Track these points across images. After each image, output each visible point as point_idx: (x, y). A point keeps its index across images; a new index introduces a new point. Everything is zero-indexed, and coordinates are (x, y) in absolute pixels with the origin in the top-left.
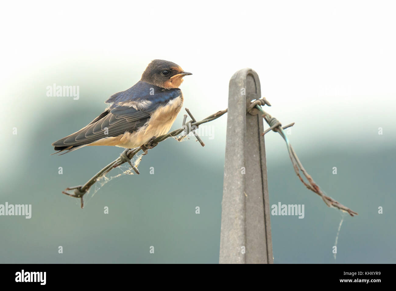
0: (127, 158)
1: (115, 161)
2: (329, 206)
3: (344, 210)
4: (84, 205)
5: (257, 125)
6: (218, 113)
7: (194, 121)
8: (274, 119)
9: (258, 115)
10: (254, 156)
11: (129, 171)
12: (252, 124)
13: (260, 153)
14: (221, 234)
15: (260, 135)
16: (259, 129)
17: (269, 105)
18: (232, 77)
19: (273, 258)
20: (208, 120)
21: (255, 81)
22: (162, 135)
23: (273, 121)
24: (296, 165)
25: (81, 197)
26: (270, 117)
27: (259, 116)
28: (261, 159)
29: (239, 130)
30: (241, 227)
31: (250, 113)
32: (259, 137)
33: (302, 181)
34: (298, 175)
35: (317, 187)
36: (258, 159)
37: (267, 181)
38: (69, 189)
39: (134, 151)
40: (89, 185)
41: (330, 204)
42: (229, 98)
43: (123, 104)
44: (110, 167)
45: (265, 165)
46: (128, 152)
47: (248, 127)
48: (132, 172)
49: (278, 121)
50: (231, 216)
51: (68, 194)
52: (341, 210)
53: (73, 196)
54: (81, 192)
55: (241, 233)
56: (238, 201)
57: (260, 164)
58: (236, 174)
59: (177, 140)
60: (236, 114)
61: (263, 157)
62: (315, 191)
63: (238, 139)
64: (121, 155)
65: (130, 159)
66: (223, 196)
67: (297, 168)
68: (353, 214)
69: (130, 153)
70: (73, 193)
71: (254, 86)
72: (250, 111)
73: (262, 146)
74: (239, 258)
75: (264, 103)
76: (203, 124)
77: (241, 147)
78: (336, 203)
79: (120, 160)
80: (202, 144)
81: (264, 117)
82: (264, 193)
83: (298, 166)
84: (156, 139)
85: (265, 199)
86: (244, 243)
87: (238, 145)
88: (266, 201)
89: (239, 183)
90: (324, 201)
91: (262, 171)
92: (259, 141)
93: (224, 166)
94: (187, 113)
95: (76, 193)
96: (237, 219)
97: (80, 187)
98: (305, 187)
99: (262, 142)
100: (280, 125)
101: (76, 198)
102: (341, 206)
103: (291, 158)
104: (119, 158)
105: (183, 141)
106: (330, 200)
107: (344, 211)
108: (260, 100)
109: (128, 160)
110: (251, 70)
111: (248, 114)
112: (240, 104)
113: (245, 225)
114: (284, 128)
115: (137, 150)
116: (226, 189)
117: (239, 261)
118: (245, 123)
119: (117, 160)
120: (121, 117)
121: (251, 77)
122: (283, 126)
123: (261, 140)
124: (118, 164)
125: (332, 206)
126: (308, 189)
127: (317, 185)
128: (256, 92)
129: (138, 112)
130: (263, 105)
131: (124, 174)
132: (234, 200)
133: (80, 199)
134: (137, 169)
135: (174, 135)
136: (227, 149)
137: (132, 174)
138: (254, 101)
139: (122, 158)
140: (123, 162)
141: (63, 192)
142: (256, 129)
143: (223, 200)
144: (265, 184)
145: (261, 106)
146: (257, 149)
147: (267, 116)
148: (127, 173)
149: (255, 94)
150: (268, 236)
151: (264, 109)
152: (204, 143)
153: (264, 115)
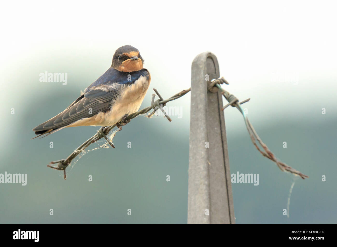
0: (103, 133)
1: (93, 136)
2: (283, 171)
3: (297, 173)
4: (67, 177)
5: (217, 102)
6: (182, 92)
7: (161, 99)
8: (232, 95)
9: (217, 93)
10: (216, 128)
11: (106, 145)
12: (212, 100)
13: (221, 126)
14: (189, 198)
15: (220, 110)
16: (219, 105)
17: (227, 84)
18: (194, 60)
19: (235, 218)
20: (174, 98)
21: (214, 63)
22: (133, 112)
23: (231, 97)
24: (253, 136)
25: (64, 169)
26: (229, 94)
27: (219, 93)
28: (221, 131)
29: (202, 106)
30: (206, 191)
31: (210, 91)
32: (219, 112)
33: (258, 149)
34: (255, 144)
35: (272, 154)
36: (219, 131)
37: (227, 150)
38: (53, 163)
39: (110, 128)
40: (71, 159)
41: (283, 168)
42: (192, 79)
43: (95, 88)
44: (89, 142)
45: (225, 136)
46: (104, 129)
47: (209, 103)
48: (108, 146)
49: (235, 98)
50: (196, 182)
51: (53, 168)
52: (294, 174)
53: (56, 169)
54: (64, 165)
55: (206, 197)
56: (202, 169)
57: (221, 136)
58: (200, 145)
59: (147, 117)
60: (198, 92)
61: (223, 130)
62: (270, 157)
63: (200, 114)
64: (98, 131)
65: (106, 135)
66: (190, 165)
67: (253, 138)
68: (304, 177)
69: (106, 129)
70: (56, 166)
71: (213, 67)
72: (210, 89)
73: (222, 119)
74: (205, 219)
75: (223, 81)
76: (170, 102)
77: (204, 121)
78: (289, 168)
79: (98, 136)
80: (170, 120)
81: (223, 94)
82: (226, 161)
83: (254, 136)
84: (128, 116)
85: (227, 166)
86: (209, 206)
87: (200, 120)
88: (227, 168)
89: (203, 153)
90: (279, 166)
91: (222, 142)
92: (220, 115)
93: (189, 138)
94: (155, 92)
95: (59, 166)
96: (202, 184)
97: (63, 161)
98: (261, 154)
99: (222, 117)
100: (237, 101)
101: (59, 171)
102: (293, 170)
103: (248, 130)
104: (97, 134)
105: (153, 117)
106: (283, 165)
107: (296, 175)
108: (219, 79)
109: (104, 135)
110: (210, 53)
111: (209, 92)
112: (201, 84)
113: (209, 190)
114: (241, 103)
115: (112, 127)
116: (191, 158)
117: (205, 221)
118: (207, 100)
119: (95, 136)
120: (94, 99)
121: (210, 60)
122: (240, 102)
123: (221, 114)
124: (95, 139)
125: (285, 171)
126: (263, 156)
127: (272, 152)
128: (215, 73)
129: (108, 94)
130: (222, 83)
131: (101, 147)
132: (199, 168)
133: (63, 171)
134: (113, 144)
135: (144, 112)
136: (191, 123)
137: (108, 147)
138: (214, 81)
139: (99, 134)
140: (100, 138)
141: (48, 166)
142: (216, 105)
143: (190, 168)
144: (225, 153)
145: (221, 85)
146: (217, 123)
147: (226, 93)
148: (104, 147)
149: (214, 74)
150: (230, 199)
151: (223, 87)
152: (171, 118)
153: (223, 92)
